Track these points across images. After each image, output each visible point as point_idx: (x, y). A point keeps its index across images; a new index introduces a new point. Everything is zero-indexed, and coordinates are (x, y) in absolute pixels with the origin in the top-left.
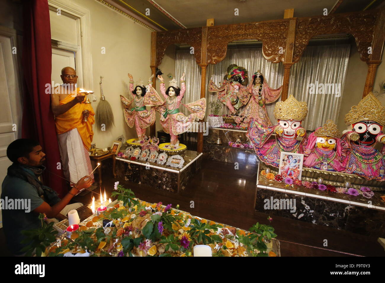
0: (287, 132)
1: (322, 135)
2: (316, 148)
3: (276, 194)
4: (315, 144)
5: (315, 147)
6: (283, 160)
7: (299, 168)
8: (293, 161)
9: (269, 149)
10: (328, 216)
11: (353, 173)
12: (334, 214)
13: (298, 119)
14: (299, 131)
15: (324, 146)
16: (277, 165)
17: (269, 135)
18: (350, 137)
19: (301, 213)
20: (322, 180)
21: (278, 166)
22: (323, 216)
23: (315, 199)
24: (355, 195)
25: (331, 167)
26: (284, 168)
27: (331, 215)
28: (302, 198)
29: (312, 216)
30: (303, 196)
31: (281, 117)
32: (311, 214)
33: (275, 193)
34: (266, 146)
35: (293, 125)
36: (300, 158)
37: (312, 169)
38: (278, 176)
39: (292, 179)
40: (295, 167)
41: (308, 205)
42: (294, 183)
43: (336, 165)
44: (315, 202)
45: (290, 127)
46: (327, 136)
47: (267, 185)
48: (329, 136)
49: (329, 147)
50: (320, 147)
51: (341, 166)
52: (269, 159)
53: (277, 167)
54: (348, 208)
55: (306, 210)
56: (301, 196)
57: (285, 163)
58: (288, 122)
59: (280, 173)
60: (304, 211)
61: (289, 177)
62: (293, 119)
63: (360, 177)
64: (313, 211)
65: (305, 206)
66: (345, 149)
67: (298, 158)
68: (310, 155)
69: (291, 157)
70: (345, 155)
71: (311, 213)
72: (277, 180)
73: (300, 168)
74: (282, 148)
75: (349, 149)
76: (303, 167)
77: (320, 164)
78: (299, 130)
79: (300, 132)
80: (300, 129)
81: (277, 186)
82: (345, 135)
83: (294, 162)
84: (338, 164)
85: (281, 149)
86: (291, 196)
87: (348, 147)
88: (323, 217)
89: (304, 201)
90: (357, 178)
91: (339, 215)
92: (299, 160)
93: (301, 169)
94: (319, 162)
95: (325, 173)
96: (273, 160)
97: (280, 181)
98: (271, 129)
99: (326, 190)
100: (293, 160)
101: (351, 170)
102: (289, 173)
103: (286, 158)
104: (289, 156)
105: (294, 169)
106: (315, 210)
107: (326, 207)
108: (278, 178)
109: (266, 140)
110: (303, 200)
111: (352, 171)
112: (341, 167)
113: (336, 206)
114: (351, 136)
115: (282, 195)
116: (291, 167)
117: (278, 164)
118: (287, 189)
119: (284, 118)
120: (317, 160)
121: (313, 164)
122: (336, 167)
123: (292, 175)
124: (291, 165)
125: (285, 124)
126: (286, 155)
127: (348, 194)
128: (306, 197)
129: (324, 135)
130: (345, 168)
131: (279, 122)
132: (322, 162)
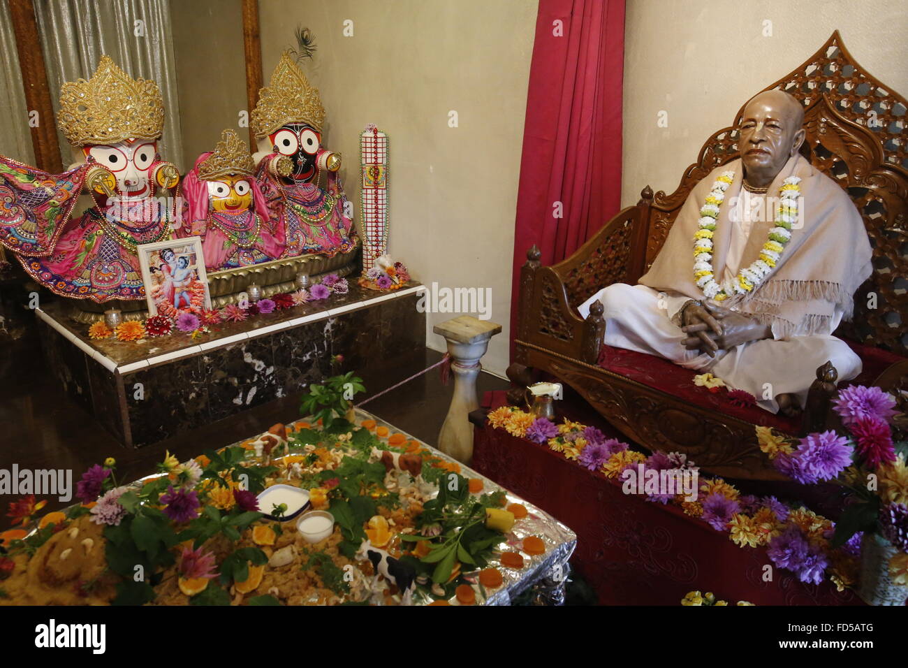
0: (127, 183)
1: (218, 173)
2: (212, 213)
3: (179, 368)
4: (209, 201)
5: (211, 211)
6: (152, 270)
7: (198, 278)
8: (178, 263)
9: (78, 251)
10: (299, 364)
11: (304, 252)
12: (310, 353)
13: (150, 136)
14: (163, 172)
15: (230, 204)
16: (134, 290)
17: (69, 204)
18: (277, 167)
19: (250, 388)
20: (259, 288)
21: (138, 292)
22: (293, 368)
23: (269, 336)
24: (325, 296)
25: (261, 252)
26: (161, 291)
27: (305, 359)
28: (243, 349)
29: (274, 382)
30: (244, 341)
31: (96, 137)
32: (271, 378)
33: (176, 367)
34: (67, 246)
35: (138, 157)
36: (192, 250)
37: (223, 271)
38: (155, 321)
39: (193, 312)
40: (189, 280)
41: (259, 358)
42: (204, 322)
43: (269, 245)
44: (272, 344)
45: (130, 164)
46: (230, 175)
47: (146, 356)
48: (235, 175)
49: (241, 203)
50: (221, 210)
51: (276, 244)
52: (101, 281)
53: (139, 298)
54: (328, 327)
55: (258, 373)
56: (239, 343)
57: (158, 278)
58: (121, 148)
59: (153, 312)
60: (256, 379)
61: (183, 312)
62: (138, 136)
63: (318, 255)
64: (271, 370)
65: (254, 364)
66: (271, 201)
67: (190, 252)
68: (205, 235)
69: (169, 253)
70: (276, 216)
71: (269, 376)
72: (156, 332)
73: (200, 278)
74: (129, 236)
75: (279, 198)
76: (207, 272)
77: (236, 254)
78: (160, 172)
79: (165, 176)
80: (165, 167)
81: (173, 347)
82: (264, 165)
83: (182, 265)
84: (270, 241)
85: (126, 241)
86: (219, 355)
87: (277, 194)
88: (293, 371)
89: (250, 354)
90: (314, 260)
91: (318, 350)
92: (194, 257)
93: (204, 280)
94: (233, 247)
95: (257, 270)
96: (113, 280)
97: (165, 332)
98: (70, 183)
99: (275, 308)
100: (177, 260)
101: (298, 246)
102: (177, 301)
103: (156, 261)
104: (164, 252)
105: (187, 287)
106: (276, 365)
107: (293, 344)
108: (157, 326)
109: (60, 222)
110: (247, 351)
111: (300, 249)
112: (278, 247)
113: (310, 334)
114: (279, 165)
115: (196, 363)
116: (177, 284)
117: (137, 289)
118: (199, 341)
119: (108, 137)
120: (227, 246)
121: (222, 259)
122: (269, 250)
123: (187, 305)
124: (177, 277)
125: (113, 159)
126: (154, 252)
127: (314, 300)
128: (250, 342)
129: (224, 173)
130: (285, 247)
131: (88, 152)
132: (239, 248)
